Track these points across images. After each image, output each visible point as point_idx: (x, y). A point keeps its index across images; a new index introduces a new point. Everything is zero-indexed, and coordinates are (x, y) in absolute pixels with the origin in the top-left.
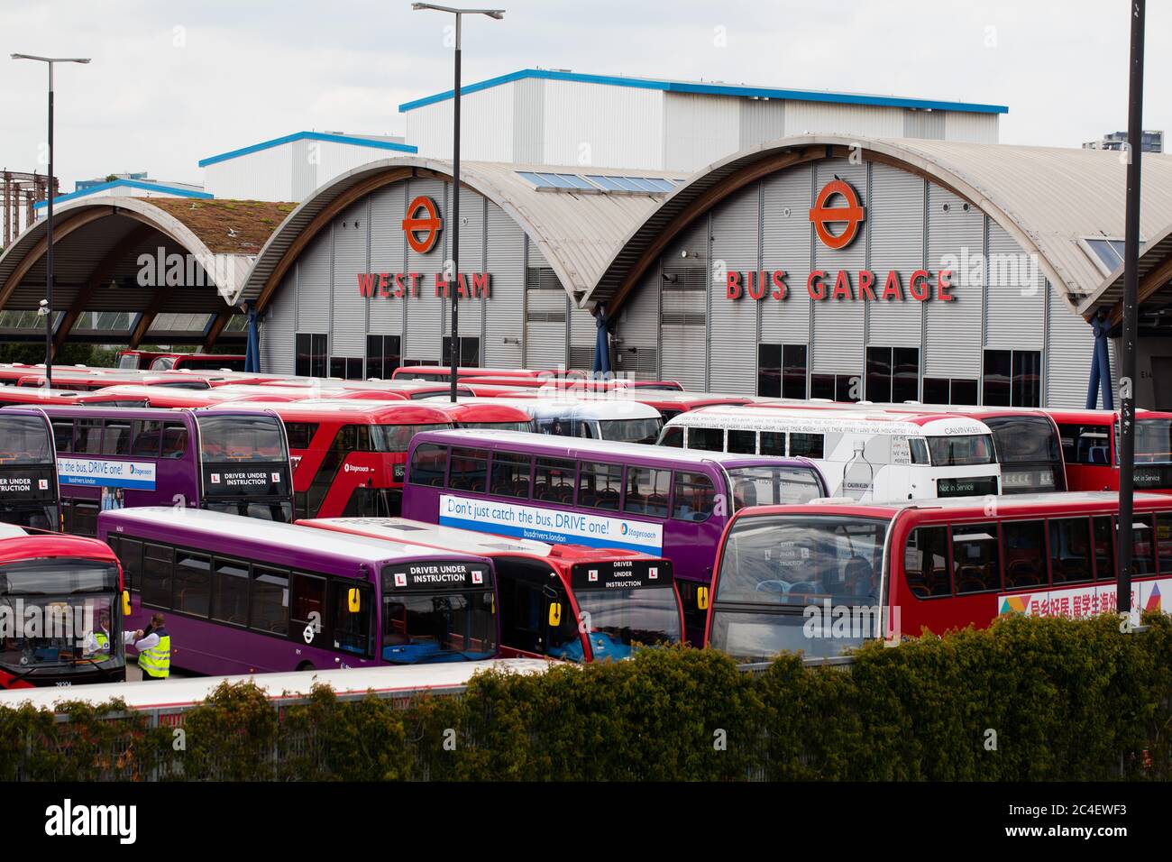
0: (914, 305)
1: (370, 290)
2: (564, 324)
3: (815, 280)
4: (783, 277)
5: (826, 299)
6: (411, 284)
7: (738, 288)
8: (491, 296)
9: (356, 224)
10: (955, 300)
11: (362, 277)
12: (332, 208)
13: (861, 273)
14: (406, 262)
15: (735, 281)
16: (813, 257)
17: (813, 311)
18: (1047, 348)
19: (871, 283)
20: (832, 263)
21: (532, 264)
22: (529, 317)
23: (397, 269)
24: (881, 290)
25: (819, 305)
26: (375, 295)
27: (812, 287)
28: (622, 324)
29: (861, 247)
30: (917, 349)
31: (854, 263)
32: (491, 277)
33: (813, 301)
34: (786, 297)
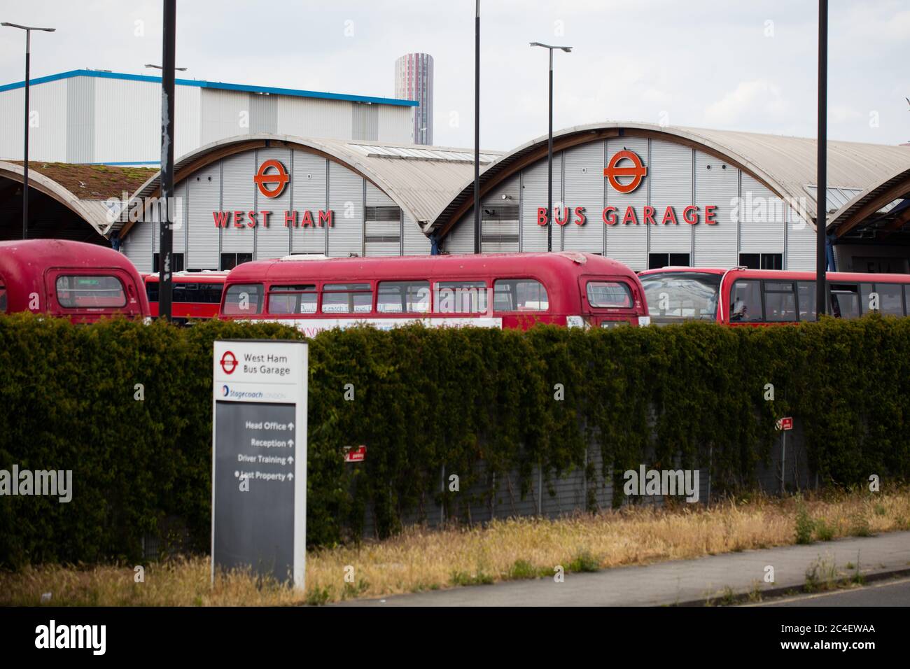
0: (685, 227)
1: (224, 222)
2: (399, 243)
3: (608, 213)
4: (580, 211)
5: (616, 224)
6: (261, 218)
7: (546, 219)
8: (333, 226)
9: (210, 179)
10: (717, 223)
11: (216, 215)
12: (191, 167)
13: (645, 208)
14: (256, 204)
15: (544, 214)
16: (605, 198)
17: (605, 232)
18: (786, 251)
19: (651, 215)
20: (620, 202)
21: (368, 204)
22: (367, 239)
23: (249, 208)
24: (660, 218)
25: (610, 229)
26: (227, 226)
27: (605, 217)
28: (449, 242)
29: (643, 191)
30: (689, 254)
31: (639, 202)
32: (333, 213)
33: (605, 226)
34: (584, 223)
